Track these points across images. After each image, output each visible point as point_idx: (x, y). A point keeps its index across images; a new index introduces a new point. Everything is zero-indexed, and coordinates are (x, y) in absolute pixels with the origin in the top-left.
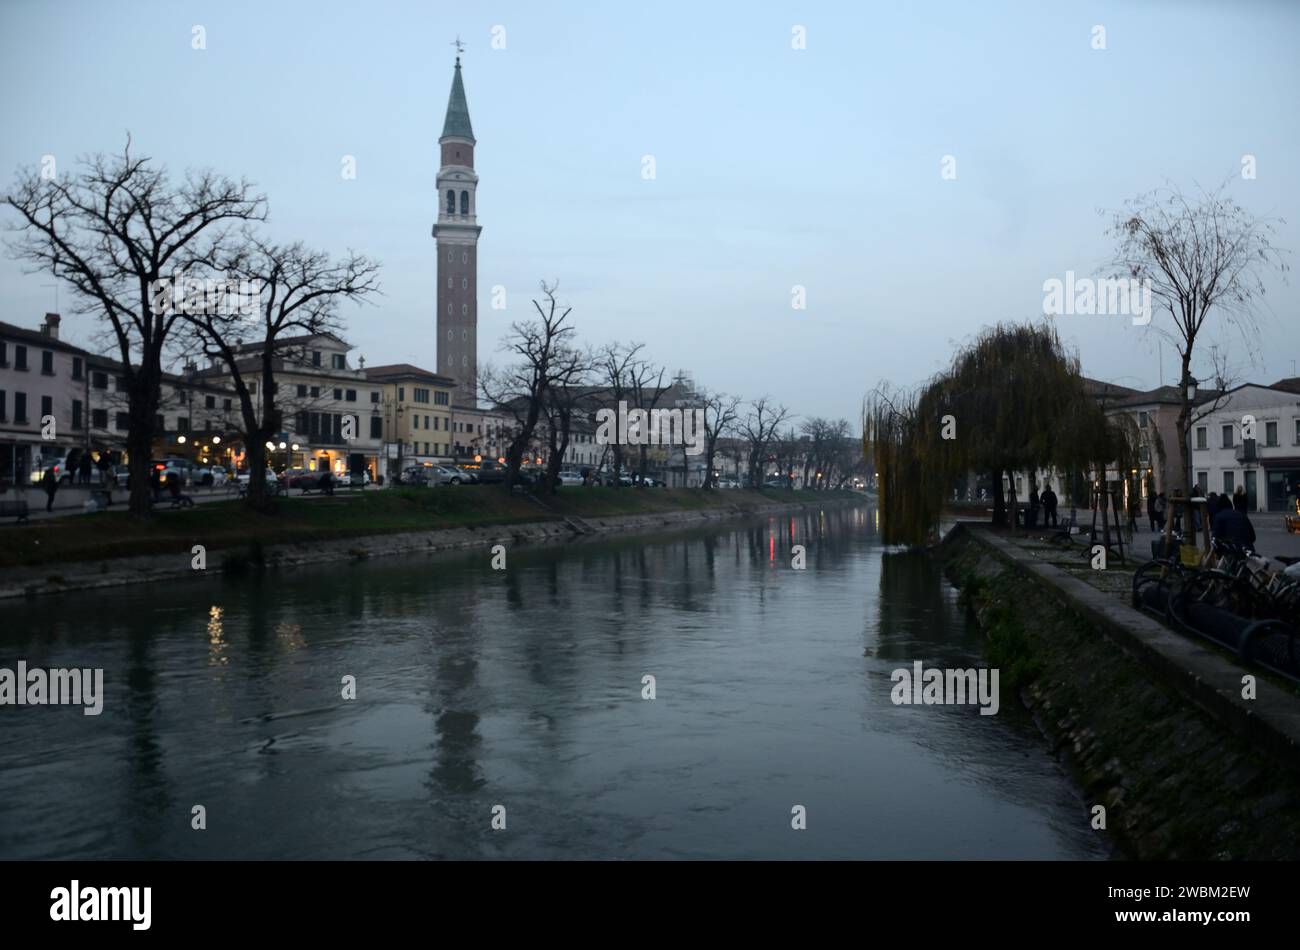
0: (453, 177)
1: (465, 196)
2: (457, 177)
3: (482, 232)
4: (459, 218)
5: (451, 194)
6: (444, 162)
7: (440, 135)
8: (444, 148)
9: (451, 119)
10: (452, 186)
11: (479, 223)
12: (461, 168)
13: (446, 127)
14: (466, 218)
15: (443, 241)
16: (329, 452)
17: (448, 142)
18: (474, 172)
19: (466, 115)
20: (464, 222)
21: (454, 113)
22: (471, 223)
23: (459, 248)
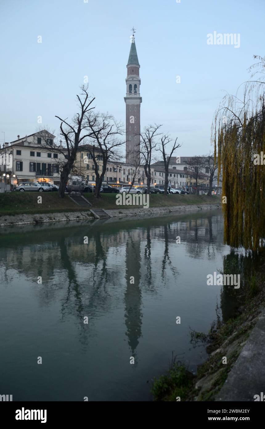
0: (131, 79)
1: (136, 86)
2: (133, 79)
3: (142, 99)
4: (133, 95)
5: (130, 86)
6: (128, 75)
7: (127, 65)
8: (128, 68)
9: (131, 58)
10: (131, 83)
11: (141, 96)
12: (134, 76)
13: (129, 61)
14: (136, 94)
15: (128, 103)
16: (46, 179)
17: (130, 66)
18: (139, 77)
19: (136, 56)
20: (135, 96)
21: (132, 55)
22: (138, 96)
23: (133, 106)
